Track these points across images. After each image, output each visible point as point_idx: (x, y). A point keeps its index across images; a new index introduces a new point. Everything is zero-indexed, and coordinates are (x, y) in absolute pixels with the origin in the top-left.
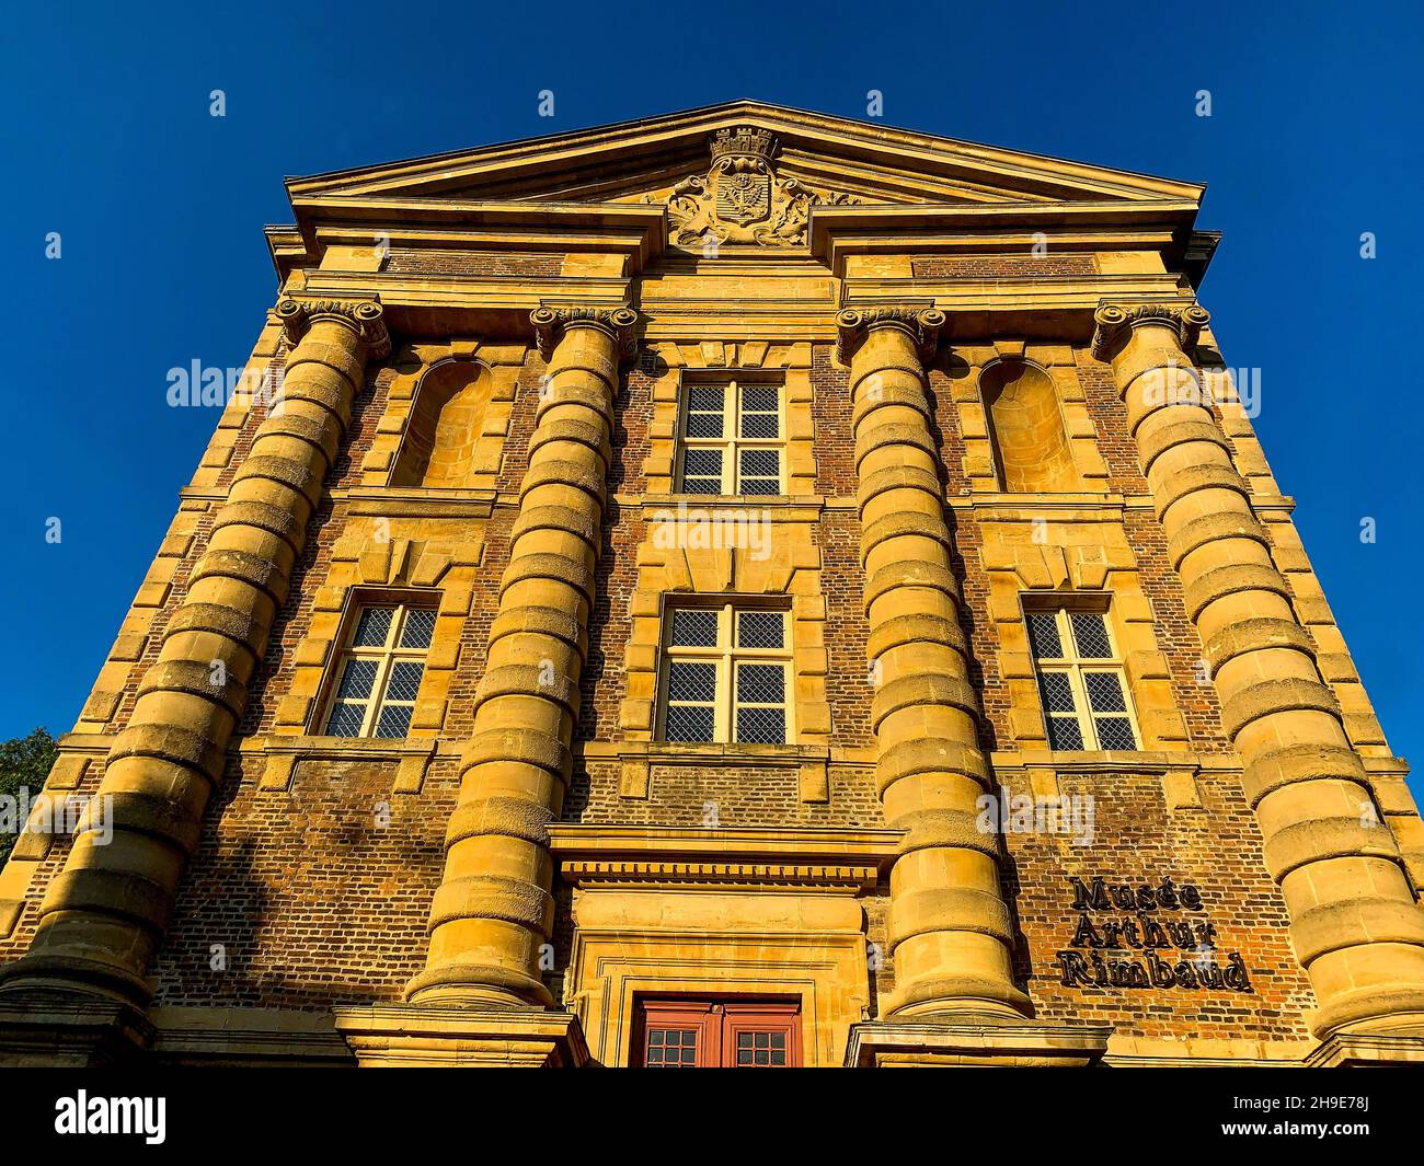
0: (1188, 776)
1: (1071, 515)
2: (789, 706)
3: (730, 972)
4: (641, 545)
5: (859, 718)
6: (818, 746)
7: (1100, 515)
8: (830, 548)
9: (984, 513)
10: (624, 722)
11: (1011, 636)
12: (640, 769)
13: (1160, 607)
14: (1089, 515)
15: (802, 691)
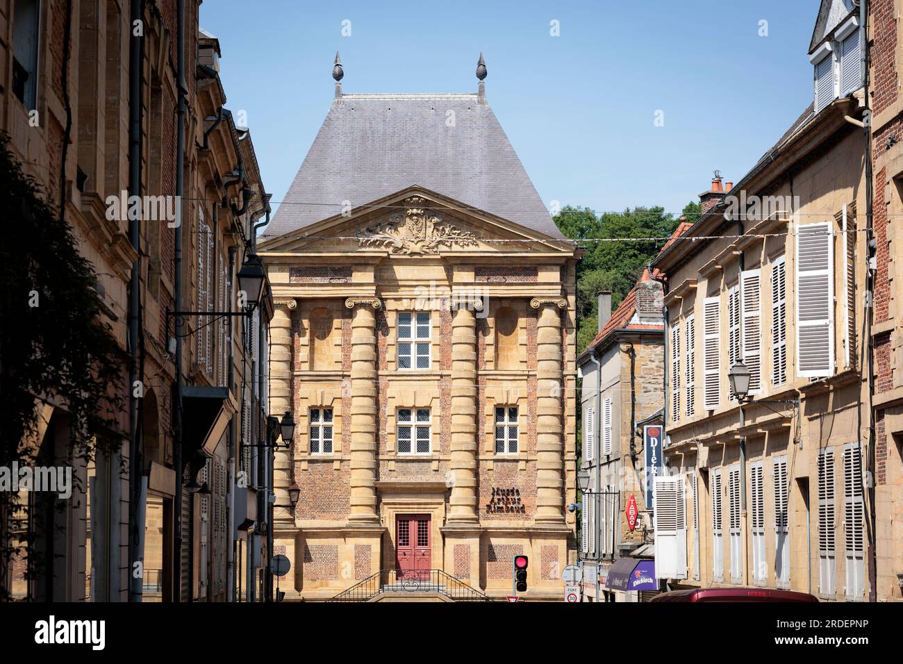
0: (524, 462)
1: (512, 378)
2: (430, 440)
3: (416, 510)
4: (388, 390)
5: (447, 446)
6: (437, 455)
7: (521, 378)
8: (443, 390)
9: (488, 377)
10: (388, 449)
11: (489, 420)
12: (393, 462)
13: (530, 410)
14: (517, 378)
15: (433, 439)
